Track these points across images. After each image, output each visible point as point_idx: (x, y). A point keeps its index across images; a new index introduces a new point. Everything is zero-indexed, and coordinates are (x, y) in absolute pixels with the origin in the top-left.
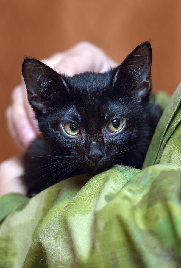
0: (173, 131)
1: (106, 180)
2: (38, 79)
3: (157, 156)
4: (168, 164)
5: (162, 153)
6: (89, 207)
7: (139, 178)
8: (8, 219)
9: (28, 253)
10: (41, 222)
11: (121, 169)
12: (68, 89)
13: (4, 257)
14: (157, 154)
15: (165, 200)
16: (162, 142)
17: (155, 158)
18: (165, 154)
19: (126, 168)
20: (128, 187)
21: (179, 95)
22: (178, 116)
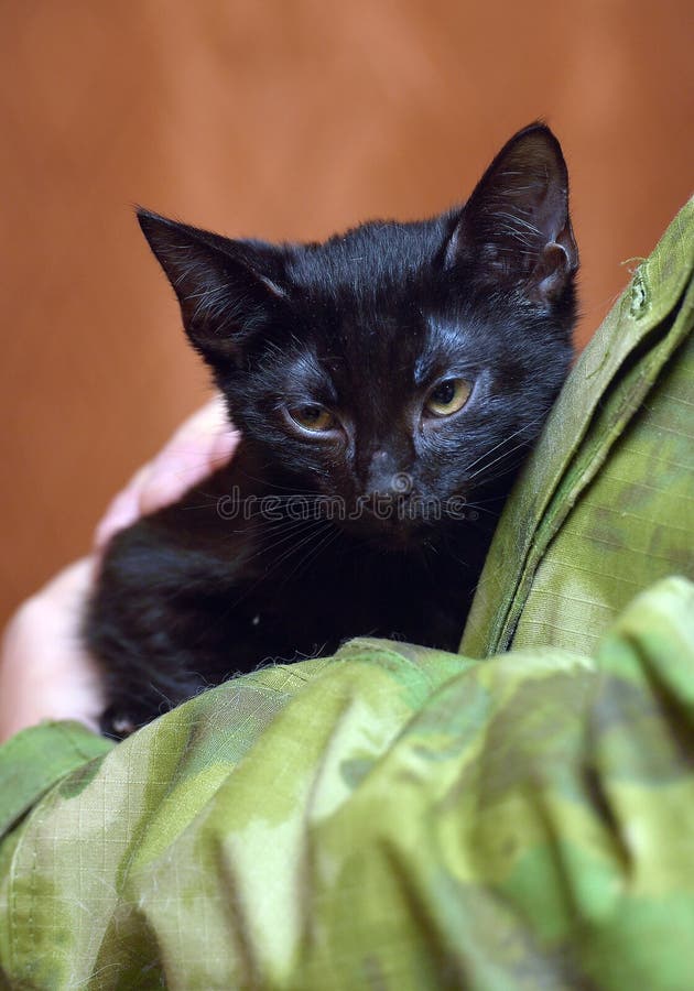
0: (564, 513)
3: (515, 594)
5: (530, 584)
7: (446, 704)
10: (141, 833)
11: (391, 658)
13: (31, 945)
14: (515, 585)
15: (534, 789)
16: (531, 548)
17: (509, 599)
18: (540, 586)
19: (406, 654)
21: (586, 393)
22: (581, 463)
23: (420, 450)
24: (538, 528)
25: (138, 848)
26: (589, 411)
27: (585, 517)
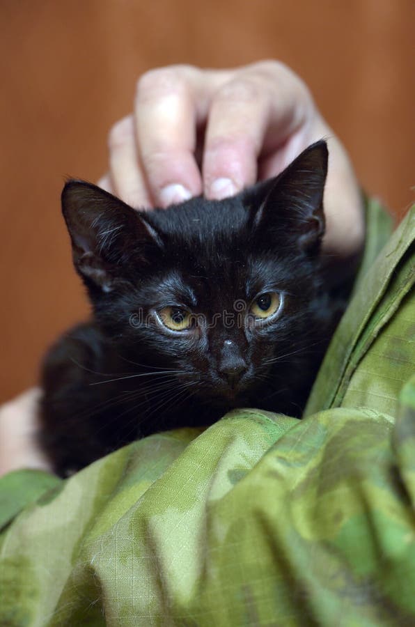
0: (370, 341)
1: (230, 440)
2: (95, 223)
3: (337, 393)
4: (360, 408)
5: (347, 385)
6: (193, 494)
7: (299, 434)
8: (20, 521)
9: (63, 590)
10: (91, 525)
11: (260, 417)
12: (159, 242)
13: (13, 599)
14: (337, 387)
16: (348, 363)
17: (332, 396)
18: (354, 387)
20: (278, 453)
21: (386, 266)
22: (382, 310)
23: (249, 339)
24: (353, 350)
25: (90, 531)
26: (388, 276)
27: (385, 344)
